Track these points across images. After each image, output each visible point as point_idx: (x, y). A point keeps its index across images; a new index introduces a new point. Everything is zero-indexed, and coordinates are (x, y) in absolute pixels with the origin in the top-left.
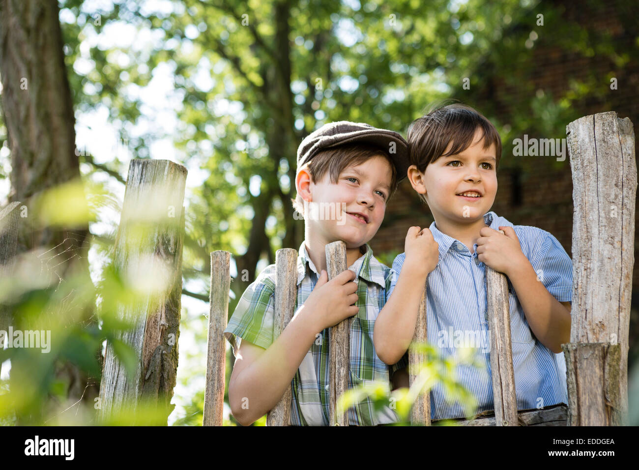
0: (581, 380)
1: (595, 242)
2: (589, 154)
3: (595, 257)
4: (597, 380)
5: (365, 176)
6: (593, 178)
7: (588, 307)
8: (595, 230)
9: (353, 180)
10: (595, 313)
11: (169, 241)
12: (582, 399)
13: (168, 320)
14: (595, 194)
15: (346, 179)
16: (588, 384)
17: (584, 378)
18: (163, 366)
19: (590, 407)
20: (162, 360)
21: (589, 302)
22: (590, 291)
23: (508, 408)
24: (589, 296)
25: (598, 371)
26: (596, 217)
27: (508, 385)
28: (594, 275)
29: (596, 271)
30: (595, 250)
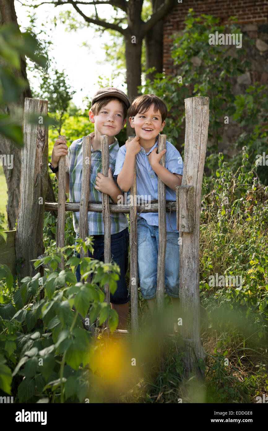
0: (180, 199)
1: (190, 147)
2: (190, 113)
3: (190, 153)
4: (185, 199)
5: (109, 110)
6: (191, 123)
7: (187, 170)
8: (191, 143)
9: (106, 113)
10: (189, 173)
11: (42, 131)
12: (180, 205)
13: (43, 162)
14: (191, 129)
15: (102, 112)
16: (182, 201)
17: (181, 198)
18: (42, 181)
19: (182, 208)
20: (41, 179)
21: (187, 169)
22: (188, 165)
23: (162, 202)
24: (188, 166)
25: (185, 196)
26: (191, 138)
27: (162, 194)
28: (190, 159)
29: (190, 158)
30: (190, 150)
